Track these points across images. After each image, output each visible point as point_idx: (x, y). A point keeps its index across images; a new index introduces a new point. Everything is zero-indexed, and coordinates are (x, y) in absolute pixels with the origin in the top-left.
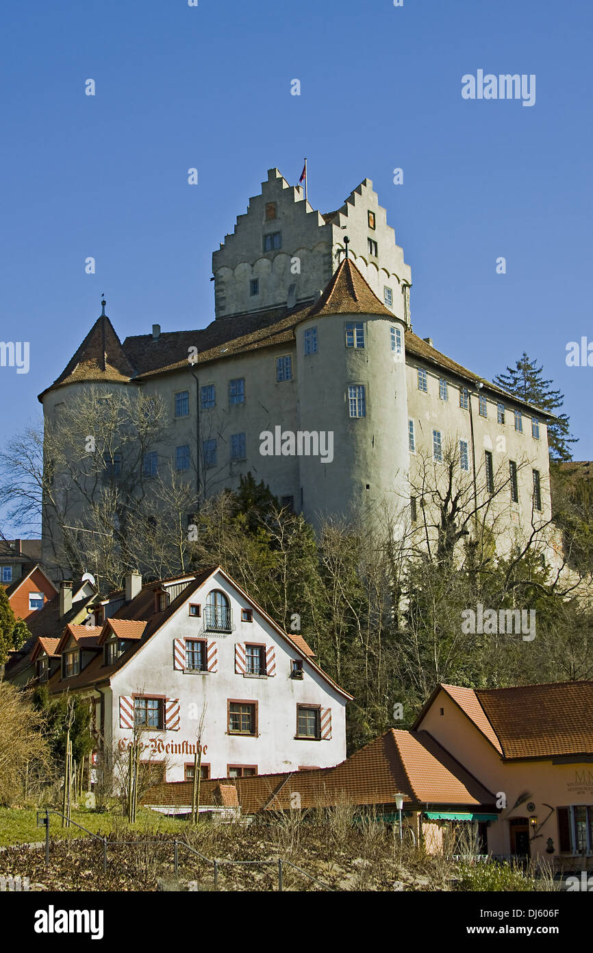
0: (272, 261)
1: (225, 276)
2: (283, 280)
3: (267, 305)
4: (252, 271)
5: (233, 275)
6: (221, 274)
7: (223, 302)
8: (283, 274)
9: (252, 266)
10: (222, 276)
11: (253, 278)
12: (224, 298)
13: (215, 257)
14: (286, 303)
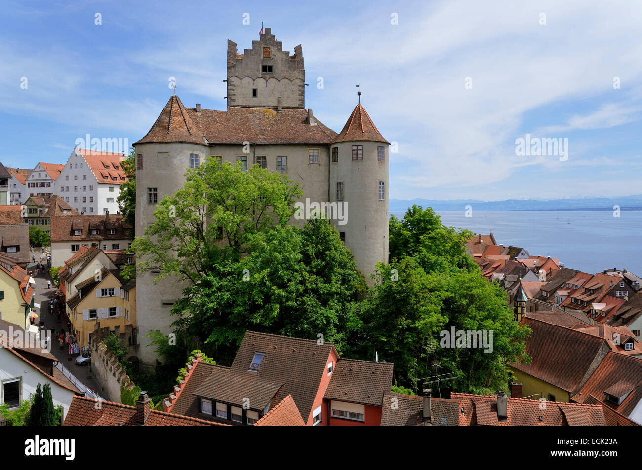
0: (267, 81)
1: (235, 82)
2: (273, 93)
3: (263, 105)
4: (254, 84)
5: (241, 83)
6: (233, 80)
7: (234, 97)
8: (273, 90)
9: (254, 80)
10: (233, 82)
11: (254, 87)
12: (234, 95)
13: (229, 70)
14: (276, 107)
